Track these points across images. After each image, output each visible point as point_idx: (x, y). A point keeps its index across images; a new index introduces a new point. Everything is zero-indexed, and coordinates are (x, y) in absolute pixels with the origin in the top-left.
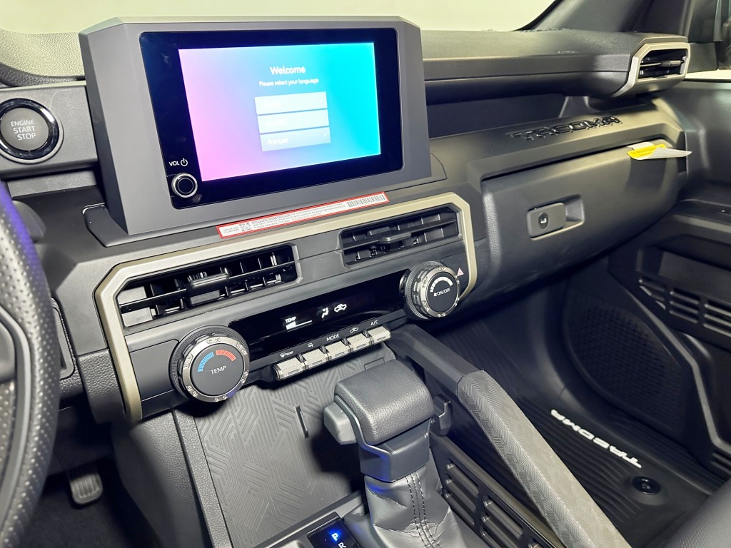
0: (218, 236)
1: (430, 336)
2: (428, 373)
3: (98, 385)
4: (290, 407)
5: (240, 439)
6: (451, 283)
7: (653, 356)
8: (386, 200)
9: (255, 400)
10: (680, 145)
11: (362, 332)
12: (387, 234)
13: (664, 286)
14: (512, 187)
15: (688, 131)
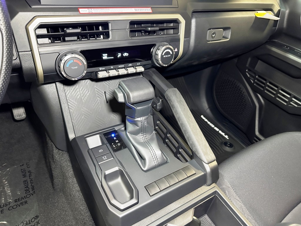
0: (79, 12)
1: (159, 74)
2: (157, 87)
3: (27, 64)
4: (102, 91)
5: (82, 99)
6: (171, 53)
7: (244, 100)
8: (151, 11)
9: (88, 86)
10: (277, 15)
11: (133, 67)
12: (149, 27)
13: (255, 74)
14: (204, 18)
15: (282, 9)
